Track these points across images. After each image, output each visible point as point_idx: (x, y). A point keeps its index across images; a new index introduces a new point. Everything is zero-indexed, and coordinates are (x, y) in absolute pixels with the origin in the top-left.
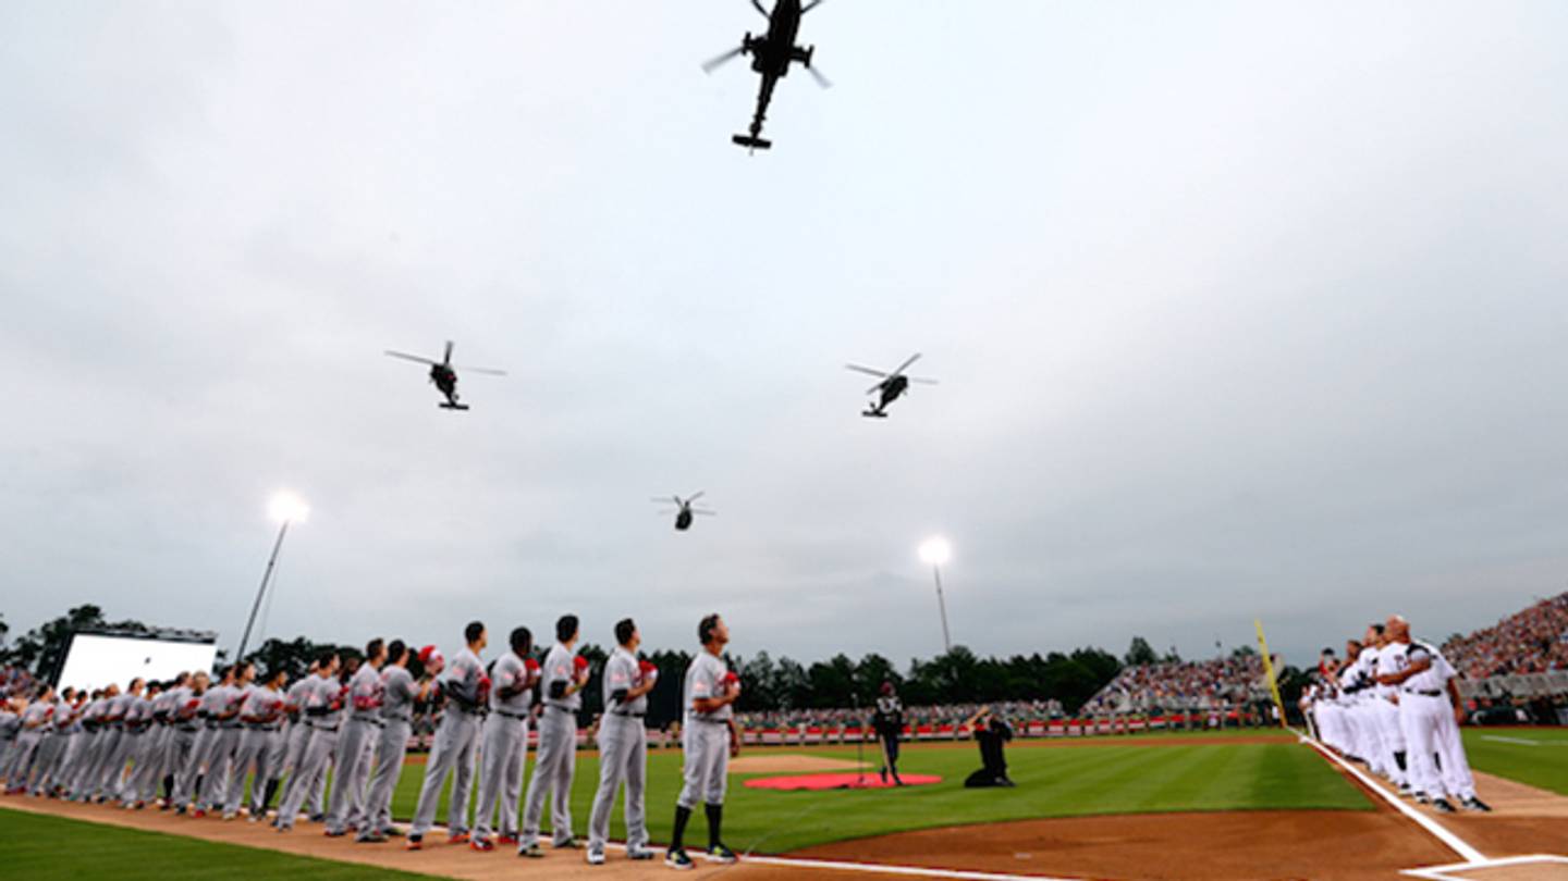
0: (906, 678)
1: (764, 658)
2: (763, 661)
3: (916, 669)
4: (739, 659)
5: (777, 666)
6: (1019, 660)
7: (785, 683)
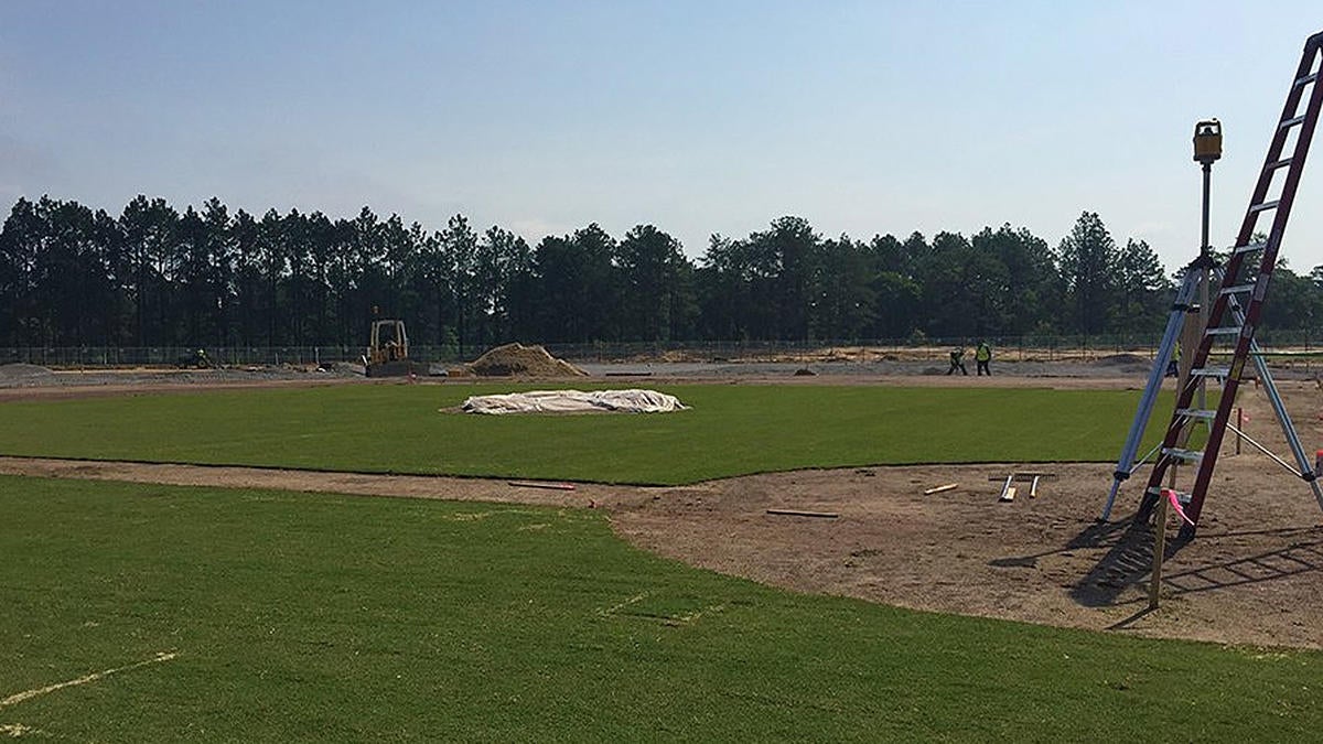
0: (700, 265)
1: (460, 227)
2: (458, 232)
3: (715, 252)
4: (416, 227)
5: (482, 241)
6: (886, 244)
7: (496, 271)
